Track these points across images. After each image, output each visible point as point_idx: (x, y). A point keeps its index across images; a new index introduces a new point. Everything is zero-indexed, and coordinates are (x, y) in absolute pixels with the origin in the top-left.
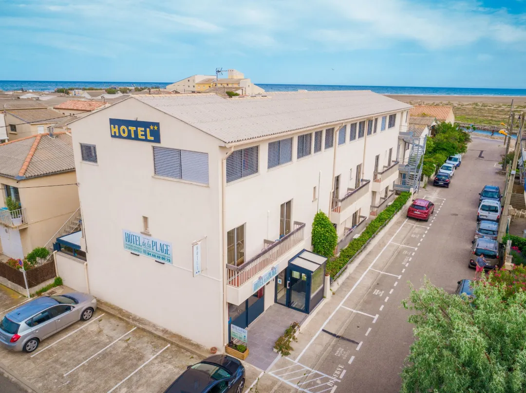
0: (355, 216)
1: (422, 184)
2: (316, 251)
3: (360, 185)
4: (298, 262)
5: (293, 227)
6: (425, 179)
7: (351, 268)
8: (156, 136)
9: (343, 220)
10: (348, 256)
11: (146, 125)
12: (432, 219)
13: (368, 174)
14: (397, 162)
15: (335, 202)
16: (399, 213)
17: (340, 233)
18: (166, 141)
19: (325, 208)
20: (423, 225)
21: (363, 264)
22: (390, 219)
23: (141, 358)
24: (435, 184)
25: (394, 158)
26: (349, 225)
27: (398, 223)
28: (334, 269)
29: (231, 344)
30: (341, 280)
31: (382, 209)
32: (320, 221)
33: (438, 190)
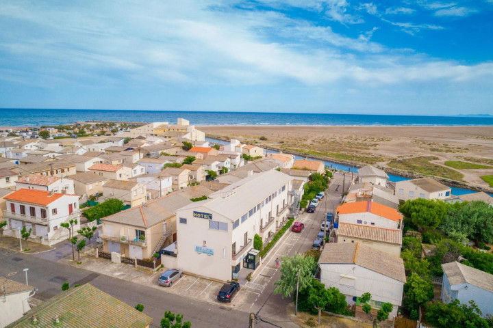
0: (269, 233)
1: (301, 212)
2: (255, 248)
3: (271, 220)
4: (250, 253)
5: (248, 241)
6: (303, 209)
7: (268, 254)
8: (211, 218)
9: (265, 236)
10: (267, 250)
11: (207, 214)
12: (303, 231)
13: (274, 215)
14: (287, 205)
15: (261, 229)
16: (288, 230)
17: (263, 240)
18: (213, 219)
19: (258, 232)
20: (299, 234)
21: (273, 252)
22: (284, 233)
23: (206, 285)
24: (308, 211)
25: (286, 203)
26: (267, 237)
27: (288, 234)
28: (262, 255)
29: (233, 279)
30: (265, 259)
31: (280, 229)
32: (257, 237)
33: (309, 214)
